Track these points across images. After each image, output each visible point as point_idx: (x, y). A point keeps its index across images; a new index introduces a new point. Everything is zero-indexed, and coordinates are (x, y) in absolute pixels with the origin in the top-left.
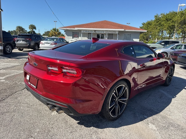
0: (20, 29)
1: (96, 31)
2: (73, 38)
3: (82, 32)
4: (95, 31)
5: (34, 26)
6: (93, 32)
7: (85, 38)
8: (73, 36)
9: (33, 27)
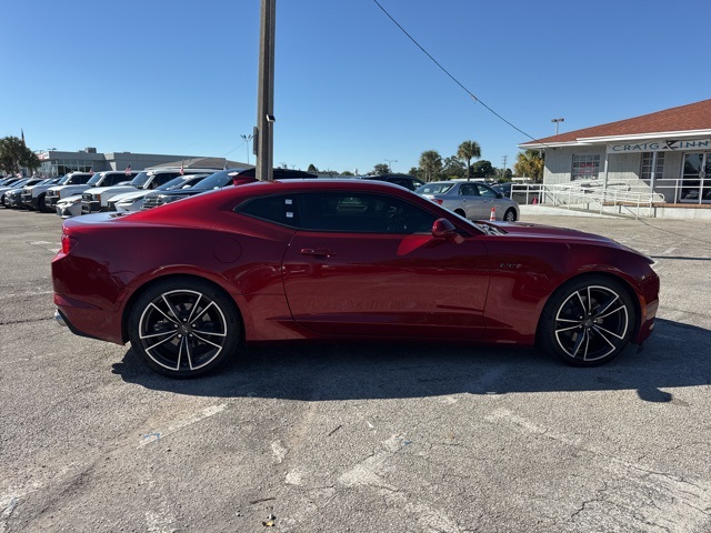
0: (431, 158)
1: (673, 142)
2: (573, 178)
3: (609, 151)
4: (671, 141)
5: (474, 145)
6: (661, 150)
7: (627, 174)
8: (572, 171)
9: (471, 150)
